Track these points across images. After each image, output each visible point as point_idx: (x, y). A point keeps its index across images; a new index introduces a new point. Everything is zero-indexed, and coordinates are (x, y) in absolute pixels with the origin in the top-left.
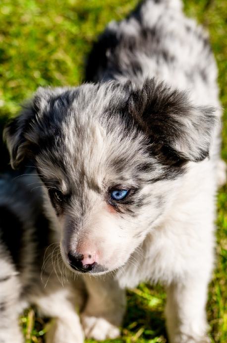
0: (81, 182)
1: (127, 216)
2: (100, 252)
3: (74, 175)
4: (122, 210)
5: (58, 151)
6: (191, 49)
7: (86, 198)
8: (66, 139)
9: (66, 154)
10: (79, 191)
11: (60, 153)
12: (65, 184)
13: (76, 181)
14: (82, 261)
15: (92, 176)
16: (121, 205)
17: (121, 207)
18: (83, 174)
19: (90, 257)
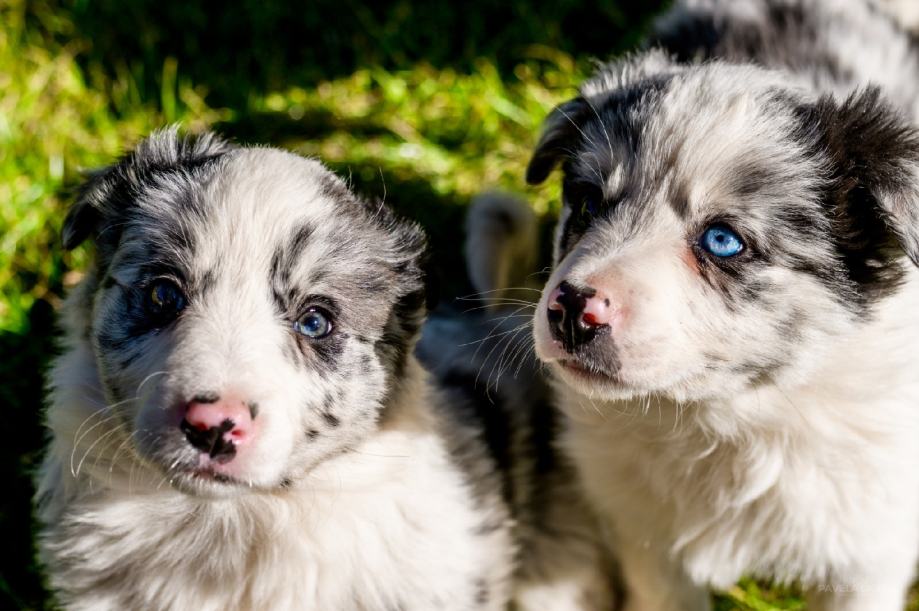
0: (659, 179)
1: (715, 298)
2: (627, 312)
3: (650, 162)
4: (713, 279)
5: (639, 110)
6: (886, 54)
7: (651, 214)
8: (670, 96)
9: (656, 119)
10: (643, 195)
11: (642, 113)
12: (621, 174)
13: (648, 174)
14: (588, 300)
15: (688, 175)
16: (713, 267)
17: (713, 271)
18: (671, 162)
19: (607, 302)
